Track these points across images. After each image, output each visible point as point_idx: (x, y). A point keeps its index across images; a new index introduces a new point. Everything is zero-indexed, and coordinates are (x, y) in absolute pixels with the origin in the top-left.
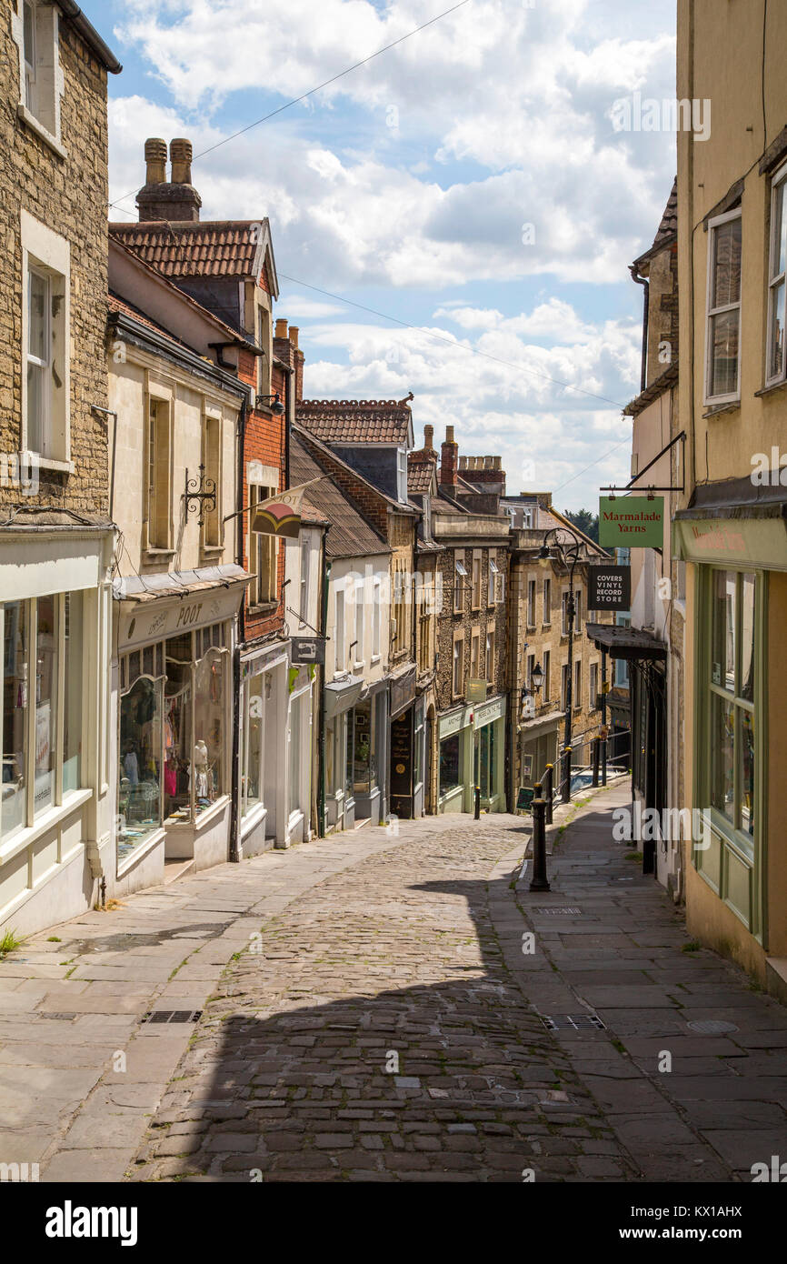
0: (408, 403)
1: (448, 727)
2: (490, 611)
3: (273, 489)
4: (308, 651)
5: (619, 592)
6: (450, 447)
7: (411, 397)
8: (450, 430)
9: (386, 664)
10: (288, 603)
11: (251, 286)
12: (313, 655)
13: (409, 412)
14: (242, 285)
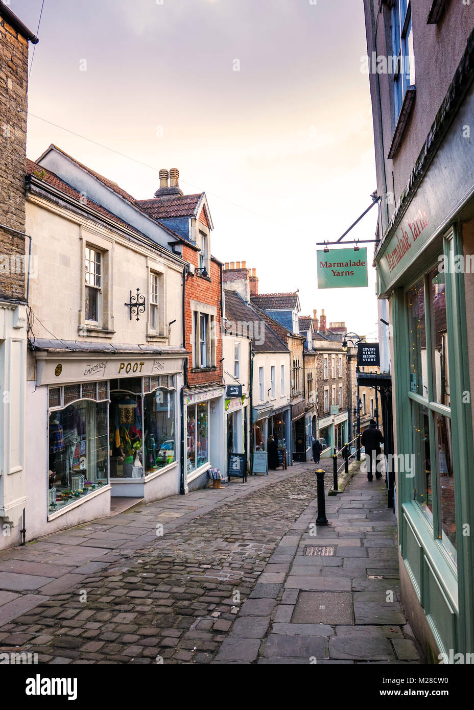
0: (297, 293)
1: (322, 424)
2: (340, 378)
3: (212, 316)
4: (235, 391)
5: (374, 356)
6: (323, 317)
7: (298, 291)
8: (323, 311)
9: (289, 398)
10: (225, 369)
11: (194, 220)
12: (237, 393)
13: (297, 296)
14: (190, 220)
